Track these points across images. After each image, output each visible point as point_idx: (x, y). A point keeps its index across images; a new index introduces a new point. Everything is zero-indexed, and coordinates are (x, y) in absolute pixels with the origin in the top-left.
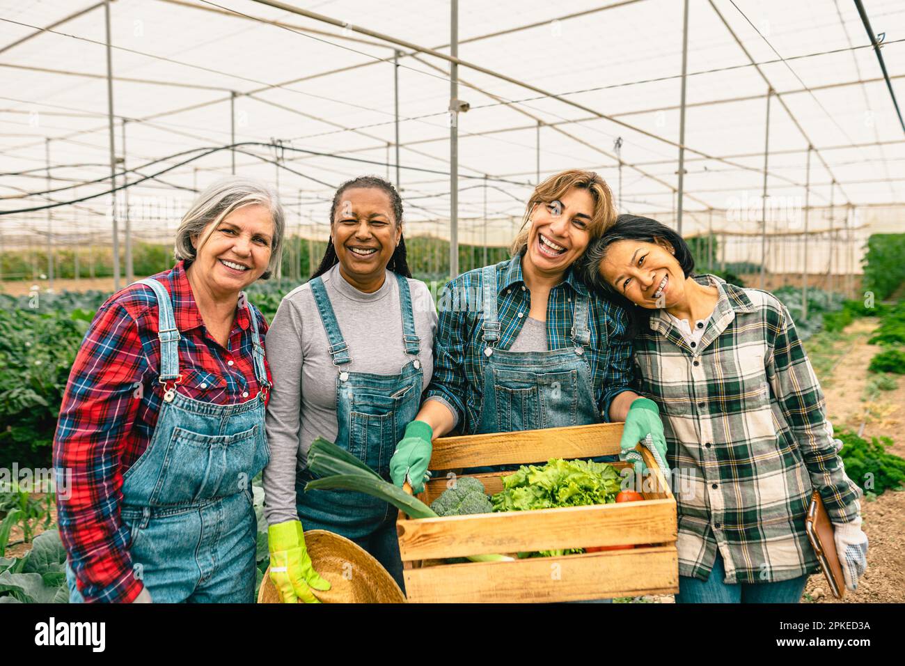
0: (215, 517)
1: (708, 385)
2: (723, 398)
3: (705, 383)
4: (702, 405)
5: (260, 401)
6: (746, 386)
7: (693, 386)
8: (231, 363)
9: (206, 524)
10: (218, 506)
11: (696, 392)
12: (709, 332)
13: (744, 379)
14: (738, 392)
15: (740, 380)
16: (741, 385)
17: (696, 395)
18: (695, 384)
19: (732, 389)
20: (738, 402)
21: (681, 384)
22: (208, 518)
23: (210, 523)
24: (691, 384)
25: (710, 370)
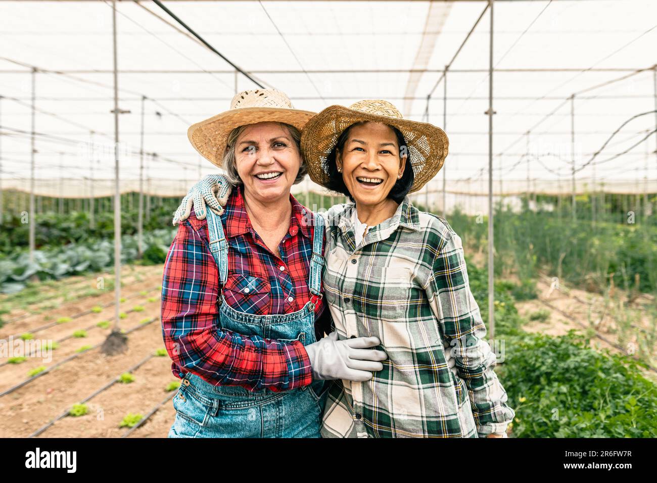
0: (274, 414)
1: (357, 283)
2: (363, 300)
3: (355, 281)
4: (347, 300)
5: (309, 311)
6: (386, 294)
7: (344, 281)
8: (282, 268)
9: (265, 419)
10: (278, 404)
11: (344, 287)
12: (371, 235)
13: (386, 286)
14: (376, 298)
15: (381, 286)
16: (381, 291)
17: (344, 290)
18: (346, 280)
19: (373, 293)
20: (375, 307)
21: (335, 275)
22: (267, 414)
23: (269, 418)
24: (342, 278)
25: (361, 271)
